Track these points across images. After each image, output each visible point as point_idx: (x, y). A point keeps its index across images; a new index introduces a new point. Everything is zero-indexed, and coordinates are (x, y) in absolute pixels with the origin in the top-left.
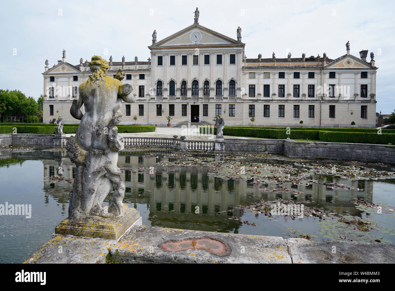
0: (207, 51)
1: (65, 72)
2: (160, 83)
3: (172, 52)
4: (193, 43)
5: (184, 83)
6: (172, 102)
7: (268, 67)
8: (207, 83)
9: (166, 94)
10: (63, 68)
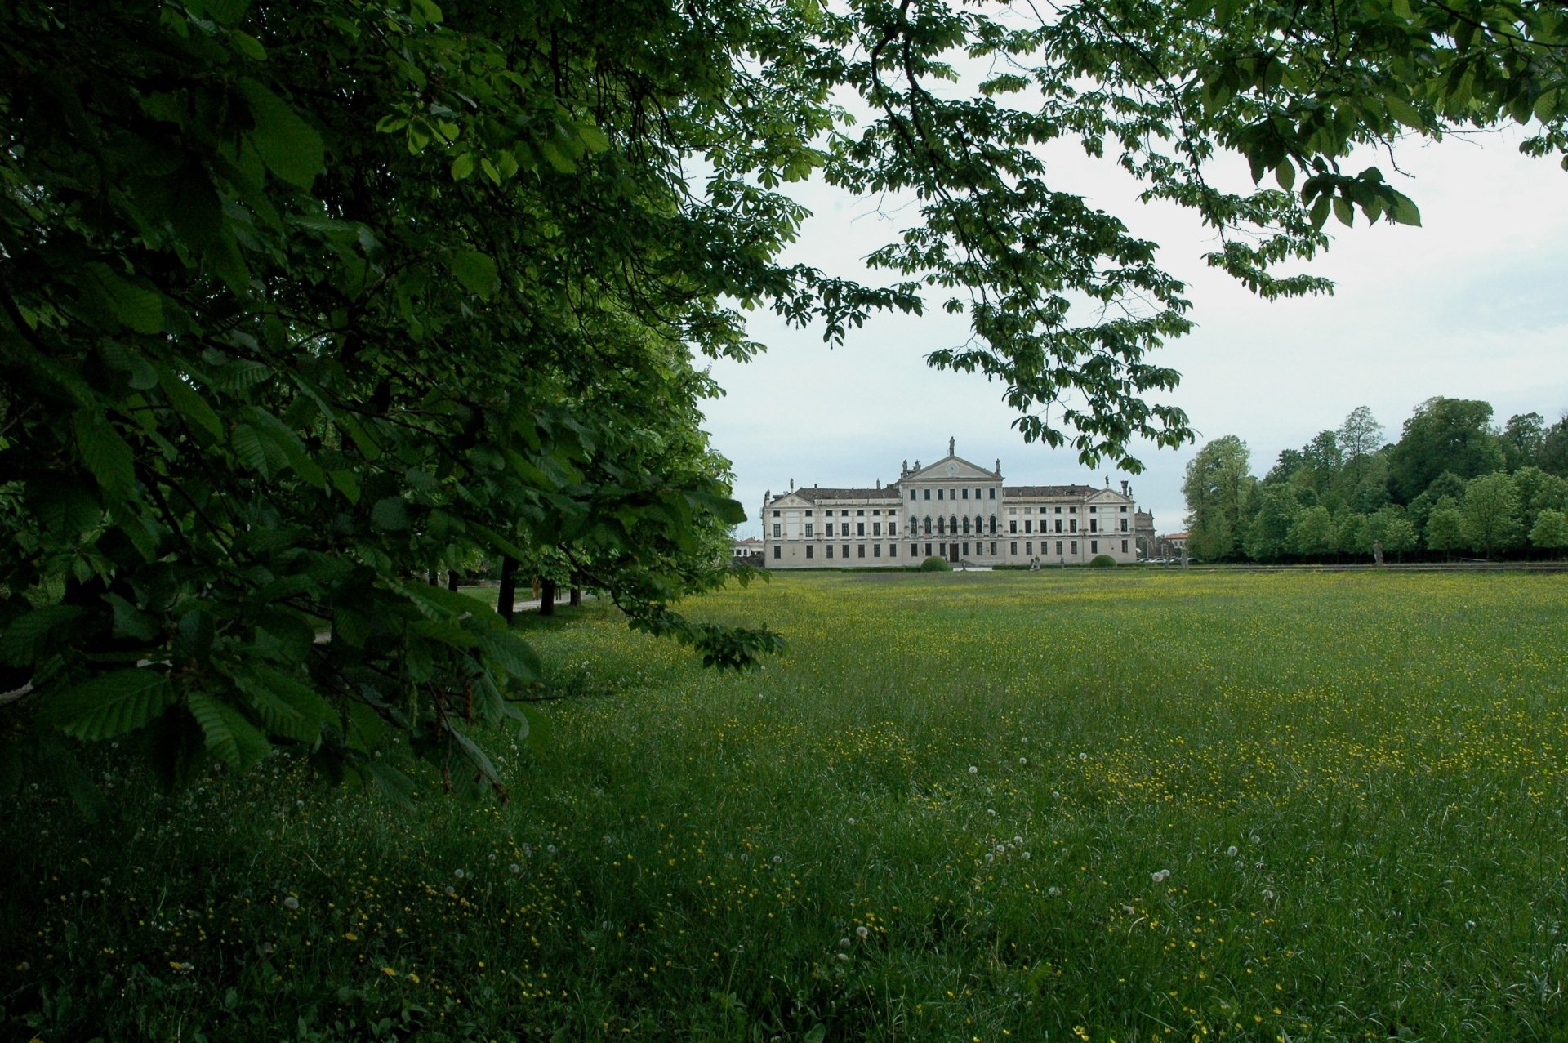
0: (965, 485)
1: (795, 505)
2: (914, 520)
3: (927, 485)
4: (950, 475)
5: (941, 520)
6: (928, 542)
7: (1029, 502)
8: (966, 520)
9: (921, 532)
10: (792, 501)
